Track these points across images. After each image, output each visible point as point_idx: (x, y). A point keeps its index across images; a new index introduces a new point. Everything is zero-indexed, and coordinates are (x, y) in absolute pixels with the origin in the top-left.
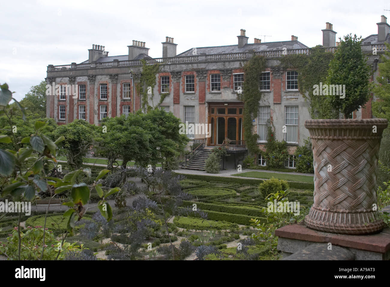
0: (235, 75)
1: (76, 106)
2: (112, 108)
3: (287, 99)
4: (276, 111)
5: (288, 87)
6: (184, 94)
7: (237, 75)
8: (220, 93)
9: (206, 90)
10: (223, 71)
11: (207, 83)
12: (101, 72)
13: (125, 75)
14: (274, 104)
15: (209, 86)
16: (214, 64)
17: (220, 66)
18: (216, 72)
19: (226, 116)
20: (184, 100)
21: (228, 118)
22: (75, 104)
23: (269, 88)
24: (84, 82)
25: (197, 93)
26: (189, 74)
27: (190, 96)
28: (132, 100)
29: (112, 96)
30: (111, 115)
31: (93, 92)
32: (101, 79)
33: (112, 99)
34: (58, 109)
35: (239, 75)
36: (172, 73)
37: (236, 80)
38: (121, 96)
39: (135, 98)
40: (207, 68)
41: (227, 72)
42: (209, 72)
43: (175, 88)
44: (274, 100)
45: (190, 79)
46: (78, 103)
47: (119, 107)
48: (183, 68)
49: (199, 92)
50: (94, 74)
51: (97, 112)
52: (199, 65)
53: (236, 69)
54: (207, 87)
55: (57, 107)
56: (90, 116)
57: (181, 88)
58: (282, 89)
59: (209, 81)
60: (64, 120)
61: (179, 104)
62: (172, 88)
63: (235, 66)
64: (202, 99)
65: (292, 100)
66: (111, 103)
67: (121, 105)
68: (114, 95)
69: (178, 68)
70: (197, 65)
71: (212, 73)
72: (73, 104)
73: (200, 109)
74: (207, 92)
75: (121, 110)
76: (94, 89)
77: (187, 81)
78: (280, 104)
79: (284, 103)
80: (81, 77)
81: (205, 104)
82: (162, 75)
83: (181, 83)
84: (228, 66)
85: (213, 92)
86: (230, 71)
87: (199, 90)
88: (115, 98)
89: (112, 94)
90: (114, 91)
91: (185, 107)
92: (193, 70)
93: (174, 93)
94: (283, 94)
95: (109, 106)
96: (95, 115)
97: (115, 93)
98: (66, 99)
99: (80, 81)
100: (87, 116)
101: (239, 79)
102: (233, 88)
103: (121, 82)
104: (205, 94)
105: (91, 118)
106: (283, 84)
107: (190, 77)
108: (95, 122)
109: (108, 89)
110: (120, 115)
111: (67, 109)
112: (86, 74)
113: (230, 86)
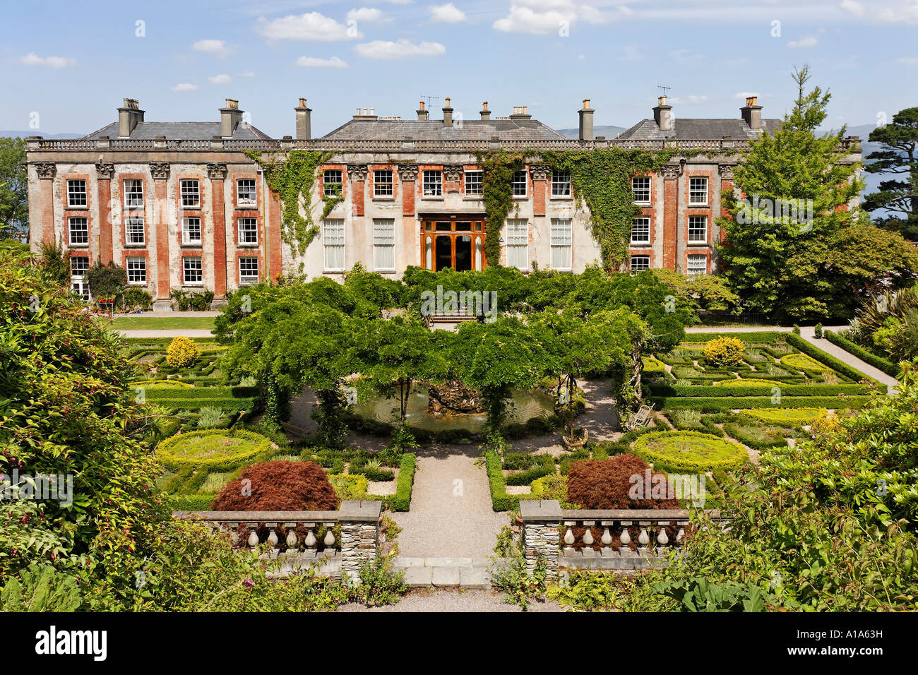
0: (467, 174)
1: (117, 218)
2: (214, 222)
3: (554, 210)
4: (538, 226)
5: (555, 192)
6: (374, 200)
7: (470, 173)
8: (441, 200)
9: (416, 193)
10: (449, 166)
11: (417, 183)
12: (183, 157)
13: (242, 165)
14: (535, 216)
15: (420, 188)
16: (430, 155)
17: (442, 159)
18: (434, 168)
19: (453, 233)
20: (372, 209)
21: (456, 236)
22: (113, 214)
23: (523, 192)
24: (138, 174)
25: (399, 199)
26: (382, 168)
27: (385, 204)
28: (261, 209)
29: (214, 202)
30: (212, 235)
31: (164, 194)
32: (182, 170)
33: (214, 206)
34: (65, 226)
35: (474, 173)
36: (351, 166)
37: (468, 179)
38: (235, 202)
39: (267, 206)
40: (418, 161)
41: (457, 168)
42: (421, 168)
43: (354, 190)
44: (534, 211)
45: (383, 176)
46: (122, 213)
47: (229, 222)
48: (370, 158)
49: (404, 198)
50: (166, 160)
51: (176, 229)
52: (402, 155)
53: (470, 164)
54: (417, 189)
55: (63, 222)
56: (159, 238)
57: (366, 190)
58: (546, 195)
59: (421, 181)
60: (87, 247)
61: (363, 216)
62: (348, 190)
63: (468, 160)
64: (408, 209)
65: (563, 211)
66: (211, 213)
67: (236, 218)
68: (218, 199)
69: (360, 159)
70: (399, 157)
71: (428, 168)
72: (109, 215)
73: (405, 223)
74: (417, 197)
75: (235, 226)
76: (165, 187)
77: (377, 180)
78: (544, 216)
79: (550, 214)
80: (129, 165)
81: (413, 216)
82: (326, 167)
83: (367, 182)
84: (455, 159)
85: (427, 197)
86: (459, 166)
87: (404, 194)
88: (219, 205)
89: (213, 198)
90: (217, 192)
91: (376, 220)
92: (392, 162)
93: (354, 197)
94: (547, 202)
95: (206, 219)
96: (170, 236)
97: (221, 195)
98: (89, 206)
99: (127, 171)
100: (149, 237)
101: (474, 179)
102: (463, 192)
103: (234, 176)
104: (413, 202)
105: (161, 241)
106: (547, 188)
107: (383, 173)
108: (170, 248)
109: (203, 188)
110: (233, 235)
111: (92, 224)
112: (143, 160)
113: (460, 189)
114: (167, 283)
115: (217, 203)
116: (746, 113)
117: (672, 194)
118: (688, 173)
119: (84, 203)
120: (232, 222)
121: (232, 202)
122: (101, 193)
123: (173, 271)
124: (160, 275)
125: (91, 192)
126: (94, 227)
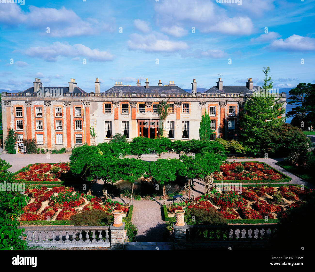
0: (154, 105)
1: (33, 121)
2: (67, 122)
3: (183, 117)
5: (183, 112)
6: (122, 114)
7: (155, 105)
8: (145, 114)
10: (147, 102)
11: (136, 108)
12: (56, 99)
14: (177, 120)
15: (138, 110)
17: (145, 99)
18: (142, 103)
20: (121, 117)
21: (150, 127)
22: (32, 119)
24: (40, 105)
25: (130, 114)
26: (125, 103)
28: (83, 117)
29: (66, 115)
30: (66, 126)
31: (50, 112)
32: (56, 104)
34: (15, 123)
35: (156, 105)
36: (114, 102)
37: (154, 107)
39: (85, 116)
40: (137, 101)
42: (138, 103)
43: (115, 111)
44: (176, 118)
46: (35, 119)
47: (72, 122)
48: (120, 99)
50: (50, 100)
51: (54, 125)
53: (155, 102)
54: (136, 111)
56: (47, 127)
57: (119, 111)
58: (181, 113)
59: (138, 108)
60: (23, 131)
61: (118, 120)
62: (113, 111)
63: (154, 100)
64: (133, 117)
65: (186, 118)
66: (66, 119)
69: (117, 100)
70: (130, 99)
71: (140, 103)
72: (30, 120)
73: (132, 122)
74: (136, 113)
75: (74, 123)
76: (50, 110)
77: (123, 107)
78: (180, 120)
79: (182, 119)
80: (37, 102)
81: (135, 120)
82: (105, 103)
83: (119, 108)
84: (150, 100)
85: (140, 113)
86: (151, 102)
87: (132, 112)
88: (68, 116)
89: (66, 113)
90: (68, 112)
91: (123, 122)
92: (128, 101)
93: (115, 113)
94: (181, 115)
95: (64, 121)
96: (51, 127)
97: (69, 113)
98: (23, 116)
99: (36, 104)
100: (44, 127)
101: (156, 107)
102: (152, 111)
103: (74, 106)
104: (135, 115)
105: (48, 129)
106: (181, 110)
107: (125, 105)
108: (52, 131)
109: (63, 110)
110: (73, 127)
111: (24, 123)
112: (42, 100)
113: (151, 111)
114: (51, 143)
115: (68, 115)
116: (248, 84)
117: (223, 112)
118: (228, 105)
119: (22, 115)
120: (73, 122)
121: (73, 115)
122: (27, 112)
123: (52, 139)
124: (48, 140)
125: (24, 111)
126: (25, 123)
